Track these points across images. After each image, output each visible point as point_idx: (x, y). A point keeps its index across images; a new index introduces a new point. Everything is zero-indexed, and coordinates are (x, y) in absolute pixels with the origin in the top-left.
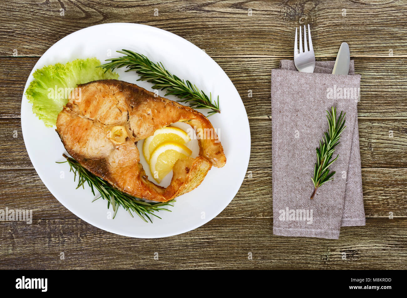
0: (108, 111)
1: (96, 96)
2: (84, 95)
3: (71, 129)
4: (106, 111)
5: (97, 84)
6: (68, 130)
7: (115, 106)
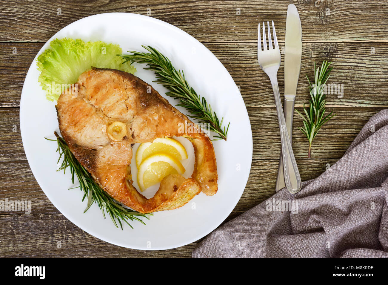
0: (114, 104)
1: (107, 85)
2: (96, 80)
3: (71, 110)
5: (112, 73)
6: (68, 110)
7: (123, 101)
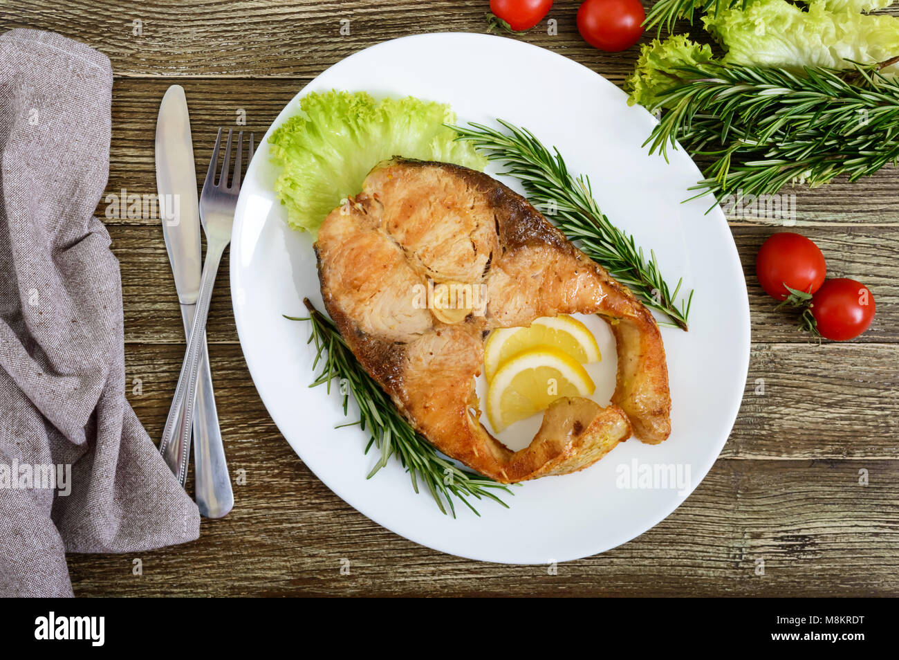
0: (446, 241)
1: (432, 198)
2: (405, 188)
3: (350, 254)
4: (443, 240)
